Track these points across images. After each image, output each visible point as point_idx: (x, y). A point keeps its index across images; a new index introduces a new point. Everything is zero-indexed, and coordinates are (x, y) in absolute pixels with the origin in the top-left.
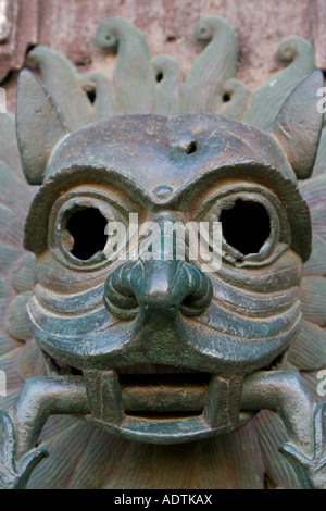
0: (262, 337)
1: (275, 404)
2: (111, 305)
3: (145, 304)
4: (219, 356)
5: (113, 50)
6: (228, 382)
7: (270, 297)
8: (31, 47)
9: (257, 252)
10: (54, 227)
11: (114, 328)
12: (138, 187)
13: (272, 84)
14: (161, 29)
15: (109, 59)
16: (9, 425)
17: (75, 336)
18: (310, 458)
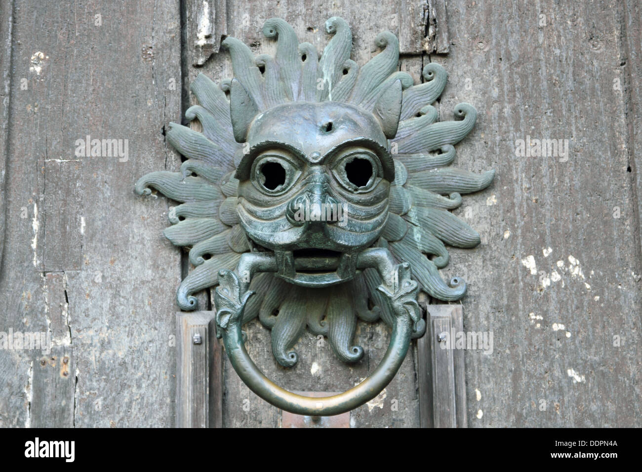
0: (368, 231)
1: (375, 265)
2: (290, 218)
4: (346, 244)
6: (350, 256)
7: (372, 209)
8: (223, 38)
9: (365, 185)
10: (255, 171)
11: (291, 230)
14: (303, 23)
15: (271, 43)
16: (236, 279)
17: (270, 233)
18: (392, 293)
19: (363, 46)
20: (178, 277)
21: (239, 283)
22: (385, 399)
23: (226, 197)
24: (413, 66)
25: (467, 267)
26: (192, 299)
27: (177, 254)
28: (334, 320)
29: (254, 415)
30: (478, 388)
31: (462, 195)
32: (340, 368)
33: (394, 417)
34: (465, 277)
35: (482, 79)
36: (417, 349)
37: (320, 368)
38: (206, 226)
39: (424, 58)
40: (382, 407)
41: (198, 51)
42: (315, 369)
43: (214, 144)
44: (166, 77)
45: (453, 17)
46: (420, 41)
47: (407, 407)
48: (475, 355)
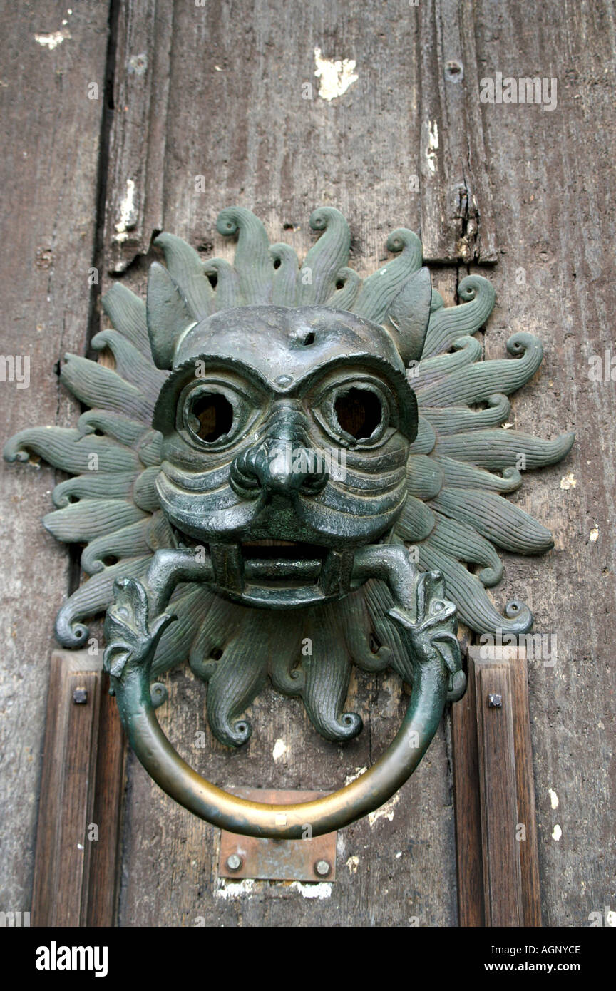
0: (372, 514)
1: (383, 575)
2: (235, 485)
3: (268, 485)
4: (335, 532)
5: (233, 237)
6: (341, 556)
7: (380, 478)
8: (156, 233)
9: (369, 436)
10: (183, 411)
11: (238, 506)
12: (261, 376)
13: (382, 273)
14: (278, 218)
15: (229, 245)
16: (142, 591)
17: (203, 513)
18: (413, 622)
19: (367, 252)
20: (62, 593)
21: (146, 597)
22: (397, 804)
23: (146, 467)
24: (443, 280)
25: (531, 585)
26: (81, 629)
27: (64, 557)
28: (314, 669)
29: (174, 828)
30: (554, 786)
31: (523, 472)
32: (321, 751)
33: (412, 836)
34: (529, 602)
35: (547, 302)
36: (452, 721)
37: (288, 749)
38: (112, 513)
39: (460, 271)
40: (391, 818)
41: (115, 250)
42: (281, 750)
43: (132, 386)
44: (69, 291)
45: (503, 215)
46: (454, 243)
47: (433, 819)
48: (547, 731)
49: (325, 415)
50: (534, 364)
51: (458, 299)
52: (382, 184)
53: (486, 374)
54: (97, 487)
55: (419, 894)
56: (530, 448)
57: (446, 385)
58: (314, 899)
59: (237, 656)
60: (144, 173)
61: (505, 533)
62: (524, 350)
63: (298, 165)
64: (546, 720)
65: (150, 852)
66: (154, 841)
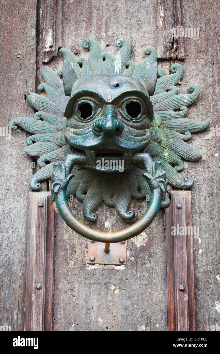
0: (138, 142)
2: (94, 132)
3: (105, 130)
4: (126, 147)
5: (87, 49)
6: (128, 155)
8: (60, 48)
9: (137, 117)
10: (75, 109)
11: (95, 138)
12: (102, 97)
13: (142, 63)
14: (104, 42)
15: (86, 53)
16: (63, 166)
17: (83, 141)
18: (151, 177)
19: (137, 55)
20: (31, 174)
21: (65, 168)
22: (147, 241)
23: (59, 131)
24: (165, 65)
25: (194, 172)
26: (38, 185)
27: (31, 162)
28: (118, 197)
29: (72, 248)
30: (200, 237)
31: (192, 133)
32: (121, 224)
33: (152, 251)
34: (193, 177)
35: (203, 73)
36: (165, 216)
37: (110, 224)
38: (48, 147)
39: (171, 62)
40: (145, 246)
41: (45, 54)
42: (107, 224)
43: (53, 103)
44: (28, 69)
45: (188, 41)
46: (169, 52)
47: (159, 246)
48: (198, 219)
49: (122, 110)
50: (197, 95)
51: (170, 72)
52: (143, 29)
53: (180, 99)
54: (42, 138)
55: (154, 269)
56: (194, 125)
57: (165, 103)
58: (119, 270)
59: (92, 193)
60: (55, 26)
61: (185, 153)
62: (193, 91)
63: (111, 22)
64: (198, 216)
65: (64, 256)
66: (66, 252)
